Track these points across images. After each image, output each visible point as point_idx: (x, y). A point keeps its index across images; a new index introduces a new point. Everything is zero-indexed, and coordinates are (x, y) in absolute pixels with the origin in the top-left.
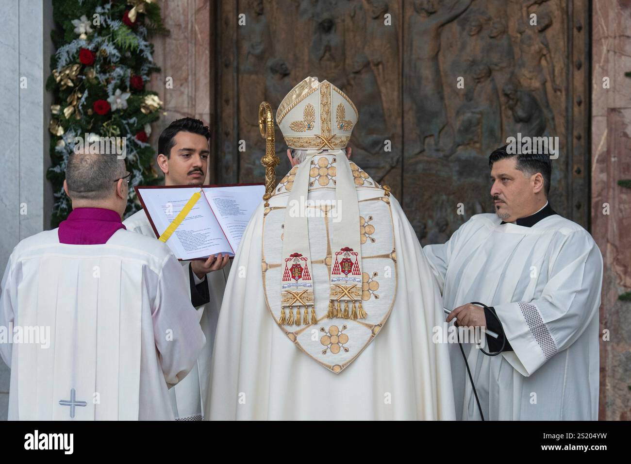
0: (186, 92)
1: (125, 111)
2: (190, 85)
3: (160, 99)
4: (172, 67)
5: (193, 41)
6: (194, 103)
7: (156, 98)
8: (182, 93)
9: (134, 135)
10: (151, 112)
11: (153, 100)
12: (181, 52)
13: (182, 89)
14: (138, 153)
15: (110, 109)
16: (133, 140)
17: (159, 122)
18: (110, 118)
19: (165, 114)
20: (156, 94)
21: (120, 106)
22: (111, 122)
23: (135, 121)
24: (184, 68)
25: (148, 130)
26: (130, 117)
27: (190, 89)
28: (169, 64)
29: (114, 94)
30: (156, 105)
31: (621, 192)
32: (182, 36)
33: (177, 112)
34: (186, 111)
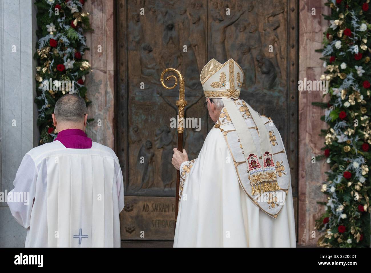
0: (102, 60)
1: (72, 69)
2: (104, 56)
3: (89, 63)
5: (106, 35)
6: (106, 65)
7: (87, 63)
8: (100, 60)
9: (77, 81)
10: (85, 70)
11: (86, 64)
12: (99, 40)
13: (100, 58)
14: (78, 90)
15: (65, 68)
16: (76, 84)
17: (89, 74)
18: (65, 73)
19: (92, 70)
20: (87, 61)
21: (70, 67)
22: (66, 75)
23: (77, 74)
25: (84, 78)
26: (75, 72)
27: (104, 58)
28: (93, 46)
29: (67, 61)
30: (87, 66)
31: (313, 108)
32: (100, 32)
33: (98, 69)
34: (102, 69)
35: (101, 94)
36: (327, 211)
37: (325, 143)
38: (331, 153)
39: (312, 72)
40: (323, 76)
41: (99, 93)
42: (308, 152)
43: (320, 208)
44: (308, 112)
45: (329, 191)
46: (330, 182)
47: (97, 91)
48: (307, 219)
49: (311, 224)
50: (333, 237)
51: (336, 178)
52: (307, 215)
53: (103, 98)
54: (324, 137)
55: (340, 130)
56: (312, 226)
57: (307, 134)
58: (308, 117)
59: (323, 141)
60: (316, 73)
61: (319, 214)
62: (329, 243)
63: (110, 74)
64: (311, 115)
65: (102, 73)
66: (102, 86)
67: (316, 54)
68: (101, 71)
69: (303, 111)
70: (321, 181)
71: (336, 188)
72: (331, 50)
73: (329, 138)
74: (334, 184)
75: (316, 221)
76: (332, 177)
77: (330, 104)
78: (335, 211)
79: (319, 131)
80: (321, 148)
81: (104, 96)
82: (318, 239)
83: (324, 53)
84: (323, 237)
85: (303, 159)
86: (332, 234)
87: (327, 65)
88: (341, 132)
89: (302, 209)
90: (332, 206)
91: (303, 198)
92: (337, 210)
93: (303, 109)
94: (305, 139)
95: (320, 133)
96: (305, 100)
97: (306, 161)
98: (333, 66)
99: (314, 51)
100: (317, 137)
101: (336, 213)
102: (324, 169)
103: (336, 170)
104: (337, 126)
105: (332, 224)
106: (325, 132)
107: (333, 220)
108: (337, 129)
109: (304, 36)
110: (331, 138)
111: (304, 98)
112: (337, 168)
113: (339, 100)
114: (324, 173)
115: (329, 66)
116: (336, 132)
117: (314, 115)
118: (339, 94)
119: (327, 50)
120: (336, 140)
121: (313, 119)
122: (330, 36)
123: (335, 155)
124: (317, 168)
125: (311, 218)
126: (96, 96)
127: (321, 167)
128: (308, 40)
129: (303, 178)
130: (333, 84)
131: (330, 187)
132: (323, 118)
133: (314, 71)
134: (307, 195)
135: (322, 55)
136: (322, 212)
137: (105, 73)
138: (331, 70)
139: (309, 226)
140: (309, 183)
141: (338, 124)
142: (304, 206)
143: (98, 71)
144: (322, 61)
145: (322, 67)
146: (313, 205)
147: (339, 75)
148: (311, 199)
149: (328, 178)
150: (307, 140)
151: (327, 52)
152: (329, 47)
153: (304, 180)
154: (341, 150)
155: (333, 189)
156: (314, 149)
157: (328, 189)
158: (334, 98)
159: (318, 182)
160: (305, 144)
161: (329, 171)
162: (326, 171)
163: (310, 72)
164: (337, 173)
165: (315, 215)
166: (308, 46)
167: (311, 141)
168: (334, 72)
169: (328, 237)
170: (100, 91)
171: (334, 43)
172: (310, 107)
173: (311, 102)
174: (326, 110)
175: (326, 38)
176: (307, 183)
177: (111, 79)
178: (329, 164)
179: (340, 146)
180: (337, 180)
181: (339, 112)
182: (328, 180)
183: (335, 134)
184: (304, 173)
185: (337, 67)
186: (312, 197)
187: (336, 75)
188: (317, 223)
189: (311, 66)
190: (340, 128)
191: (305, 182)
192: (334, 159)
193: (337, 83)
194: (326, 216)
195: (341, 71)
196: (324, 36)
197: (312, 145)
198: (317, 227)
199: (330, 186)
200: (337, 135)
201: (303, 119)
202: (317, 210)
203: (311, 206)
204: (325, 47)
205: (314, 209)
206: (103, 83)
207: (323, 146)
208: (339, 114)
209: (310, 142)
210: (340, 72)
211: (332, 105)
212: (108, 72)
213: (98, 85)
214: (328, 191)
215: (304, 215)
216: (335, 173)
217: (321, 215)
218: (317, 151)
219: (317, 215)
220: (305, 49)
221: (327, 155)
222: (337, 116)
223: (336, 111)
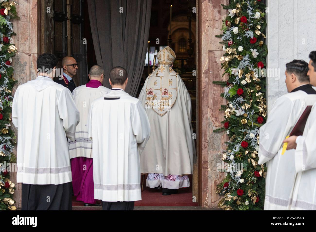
0: (27, 44)
1: (1, 52)
2: (29, 41)
3: (16, 47)
4: (21, 33)
5: (30, 23)
6: (31, 49)
8: (26, 44)
9: (5, 62)
10: (12, 52)
11: (13, 47)
12: (25, 27)
13: (25, 43)
14: (6, 70)
16: (4, 65)
17: (16, 57)
19: (18, 53)
20: (14, 45)
23: (5, 56)
24: (27, 34)
25: (11, 60)
26: (3, 54)
27: (29, 43)
28: (20, 32)
30: (14, 49)
31: (214, 86)
32: (26, 20)
33: (23, 53)
34: (27, 52)
35: (27, 74)
36: (227, 176)
37: (225, 117)
38: (230, 126)
39: (213, 55)
40: (223, 58)
41: (24, 73)
42: (210, 125)
43: (221, 174)
44: (210, 90)
45: (229, 159)
46: (230, 151)
47: (23, 71)
48: (210, 184)
49: (213, 189)
50: (232, 199)
51: (235, 147)
52: (209, 181)
53: (27, 78)
54: (224, 112)
55: (238, 105)
56: (213, 191)
57: (209, 109)
58: (209, 94)
59: (223, 115)
60: (216, 56)
61: (220, 180)
62: (228, 205)
63: (34, 57)
64: (212, 92)
65: (27, 56)
66: (27, 67)
67: (217, 38)
68: (26, 54)
69: (205, 89)
70: (221, 151)
71: (235, 156)
72: (229, 35)
73: (228, 112)
74: (233, 153)
75: (217, 186)
76: (231, 147)
77: (229, 82)
78: (234, 176)
79: (219, 106)
80: (221, 121)
81: (29, 76)
82: (218, 202)
83: (223, 38)
84: (224, 200)
85: (206, 132)
86: (231, 197)
87: (226, 48)
88: (238, 107)
89: (205, 176)
90: (232, 172)
91: (205, 166)
92: (236, 176)
93: (205, 87)
94: (207, 113)
95: (220, 108)
96: (207, 80)
97: (208, 133)
98: (231, 49)
99: (214, 36)
100: (217, 112)
101: (235, 178)
102: (224, 140)
103: (234, 140)
104: (235, 102)
105: (231, 188)
106: (224, 108)
107: (232, 185)
108: (235, 104)
109: (205, 24)
110: (230, 112)
111: (206, 77)
112: (236, 139)
113: (237, 78)
114: (224, 143)
115: (228, 49)
116: (234, 106)
117: (214, 92)
118: (237, 74)
119: (226, 36)
120: (235, 114)
121: (214, 96)
122: (228, 23)
123: (233, 127)
124: (218, 139)
125: (213, 183)
126: (21, 76)
127: (221, 138)
128: (210, 27)
129: (205, 148)
130: (232, 65)
131: (230, 156)
132: (222, 95)
133: (215, 54)
134: (209, 163)
135: (222, 40)
136: (223, 178)
137: (30, 55)
138: (230, 53)
139: (211, 191)
140: (211, 152)
141: (236, 100)
142: (206, 173)
143: (24, 54)
144: (222, 45)
145: (221, 50)
146: (214, 172)
147: (237, 57)
148: (213, 167)
149: (227, 147)
150: (209, 115)
151: (226, 37)
152: (228, 33)
153: (206, 149)
154: (238, 122)
155: (232, 157)
156: (215, 122)
157: (228, 157)
158: (232, 77)
159: (218, 152)
160: (207, 118)
161: (229, 142)
162: (226, 141)
163: (211, 54)
164: (235, 143)
165: (217, 180)
166: (209, 32)
167: (212, 115)
168: (232, 54)
169: (228, 200)
170: (25, 71)
171: (232, 29)
172: (211, 85)
173: (212, 82)
174: (225, 88)
175: (225, 25)
176: (209, 153)
177: (35, 61)
178: (228, 135)
179: (238, 119)
180: (235, 149)
181: (237, 89)
182: (228, 150)
183: (234, 109)
184: (206, 144)
185: (235, 49)
186: (213, 165)
187: (234, 57)
188: (218, 188)
189: (212, 50)
190: (238, 103)
191: (208, 152)
192: (233, 130)
193: (234, 64)
194: (226, 181)
195: (239, 53)
196: (224, 23)
197: (213, 119)
198: (218, 192)
199: (229, 154)
200: (235, 109)
201: (205, 96)
202: (218, 177)
203: (213, 173)
204: (224, 33)
205: (215, 176)
206: (28, 65)
207: (223, 119)
208: (237, 91)
209: (212, 117)
210: (237, 54)
211: (231, 83)
212: (32, 55)
213: (23, 67)
214: (227, 159)
215: (207, 181)
216: (233, 143)
217: (222, 181)
218: (218, 124)
219: (218, 181)
220: (207, 35)
221: (226, 128)
222: (235, 93)
223: (234, 88)
